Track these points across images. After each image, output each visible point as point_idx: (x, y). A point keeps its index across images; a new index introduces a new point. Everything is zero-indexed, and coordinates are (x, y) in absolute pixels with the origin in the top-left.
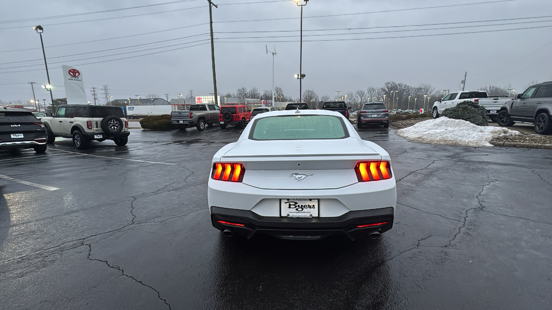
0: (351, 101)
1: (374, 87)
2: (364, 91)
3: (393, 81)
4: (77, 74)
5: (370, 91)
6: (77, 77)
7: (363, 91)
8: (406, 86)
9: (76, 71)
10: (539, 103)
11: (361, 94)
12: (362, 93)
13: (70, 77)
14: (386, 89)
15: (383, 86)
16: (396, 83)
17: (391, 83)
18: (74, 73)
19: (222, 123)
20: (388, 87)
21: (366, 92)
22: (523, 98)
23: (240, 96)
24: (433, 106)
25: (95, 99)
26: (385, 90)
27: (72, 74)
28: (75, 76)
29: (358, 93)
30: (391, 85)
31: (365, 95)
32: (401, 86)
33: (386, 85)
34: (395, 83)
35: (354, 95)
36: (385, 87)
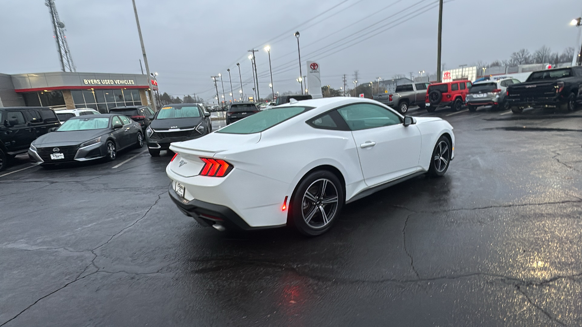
4: (316, 67)
6: (316, 69)
9: (315, 65)
13: (311, 70)
18: (314, 66)
19: (428, 104)
23: (516, 62)
25: (345, 85)
27: (312, 67)
28: (314, 69)
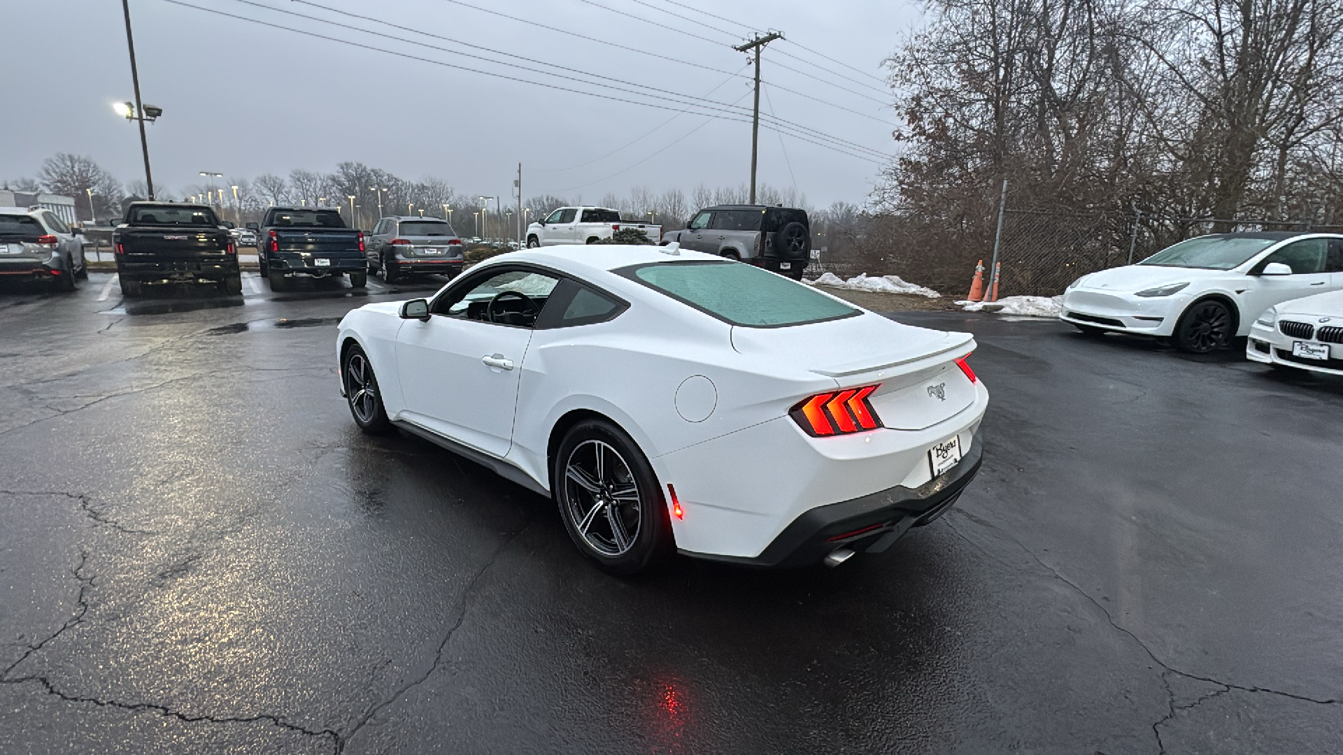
0: (243, 203)
1: (312, 171)
2: (281, 177)
3: (360, 162)
5: (299, 180)
7: (277, 178)
8: (390, 178)
10: (722, 238)
11: (276, 187)
12: (275, 182)
14: (343, 179)
15: (335, 171)
16: (369, 168)
17: (355, 165)
20: (346, 175)
21: (288, 182)
22: (695, 229)
24: (527, 234)
26: (340, 184)
29: (265, 182)
30: (356, 171)
31: (286, 189)
32: (379, 176)
33: (342, 168)
34: (365, 168)
35: (250, 186)
36: (340, 174)
